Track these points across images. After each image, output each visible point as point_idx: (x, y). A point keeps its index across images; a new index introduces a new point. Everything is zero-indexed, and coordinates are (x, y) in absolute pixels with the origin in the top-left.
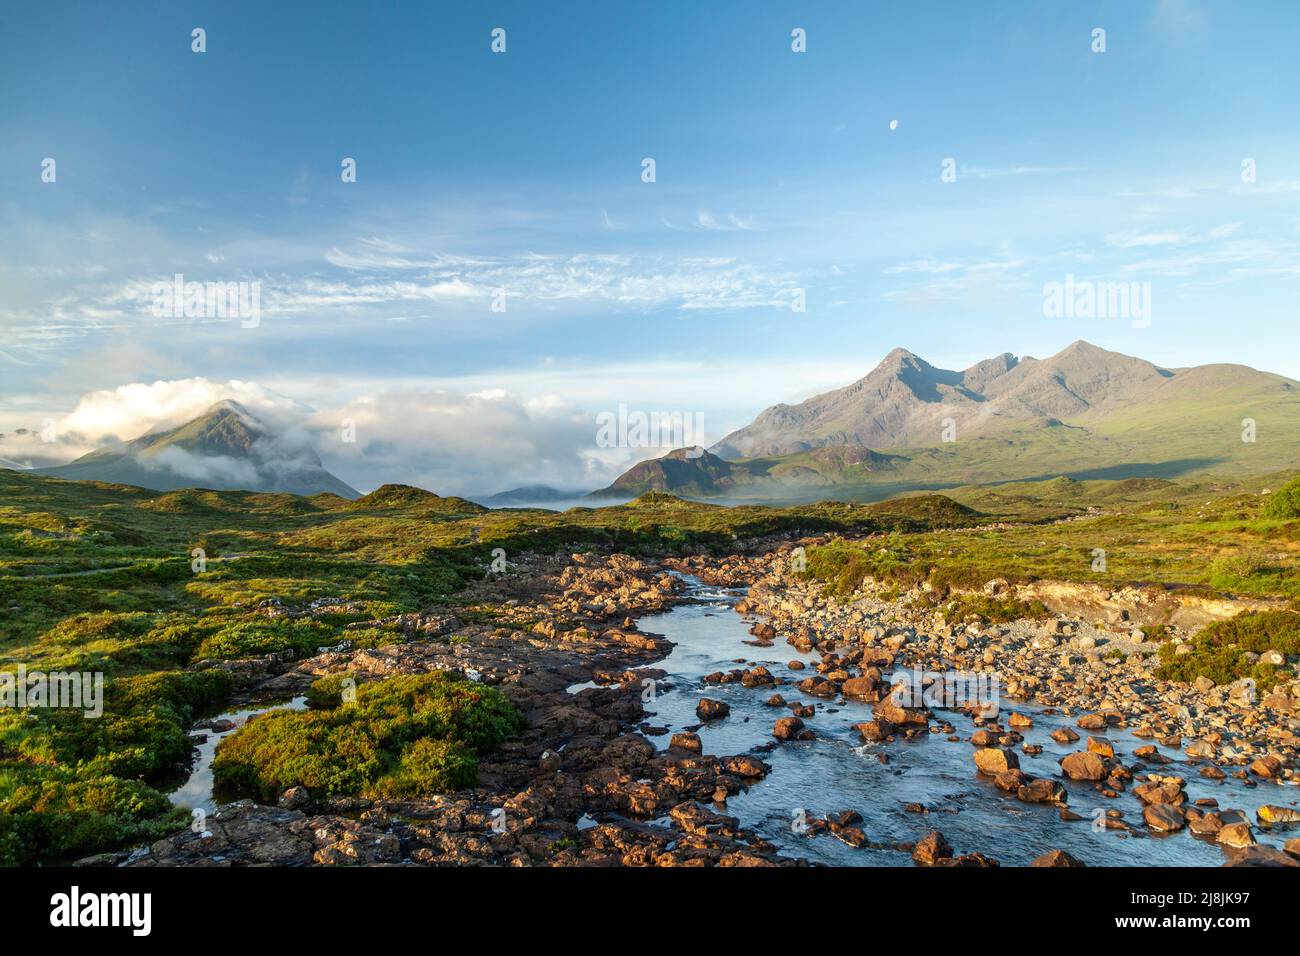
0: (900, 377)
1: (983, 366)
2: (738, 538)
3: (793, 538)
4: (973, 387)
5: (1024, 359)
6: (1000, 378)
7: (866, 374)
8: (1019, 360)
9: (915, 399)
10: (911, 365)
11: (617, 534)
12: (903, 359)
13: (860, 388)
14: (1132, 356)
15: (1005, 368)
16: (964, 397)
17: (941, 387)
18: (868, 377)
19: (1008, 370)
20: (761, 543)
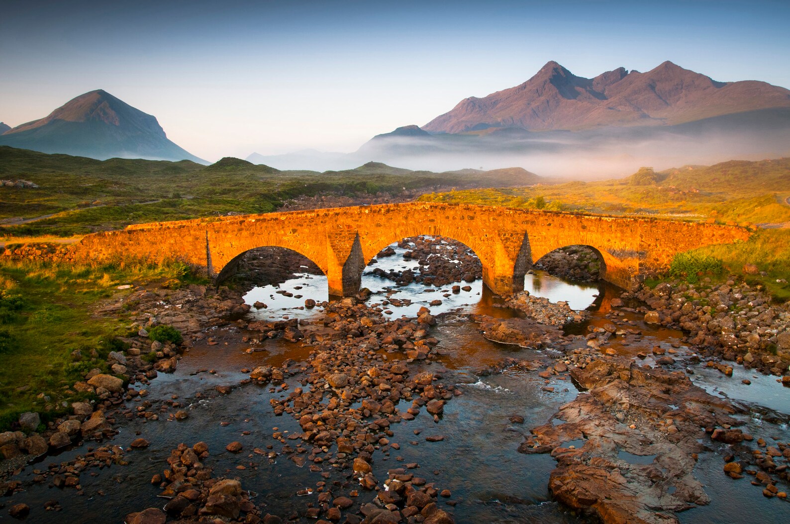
0: (552, 81)
1: (606, 75)
2: (406, 189)
3: (435, 189)
4: (598, 89)
5: (631, 72)
6: (615, 84)
7: (529, 78)
8: (629, 73)
9: (559, 96)
10: (558, 73)
11: (345, 186)
12: (554, 69)
13: (525, 88)
14: (698, 73)
15: (620, 77)
16: (591, 96)
17: (578, 89)
18: (531, 80)
19: (621, 79)
20: (418, 191)
